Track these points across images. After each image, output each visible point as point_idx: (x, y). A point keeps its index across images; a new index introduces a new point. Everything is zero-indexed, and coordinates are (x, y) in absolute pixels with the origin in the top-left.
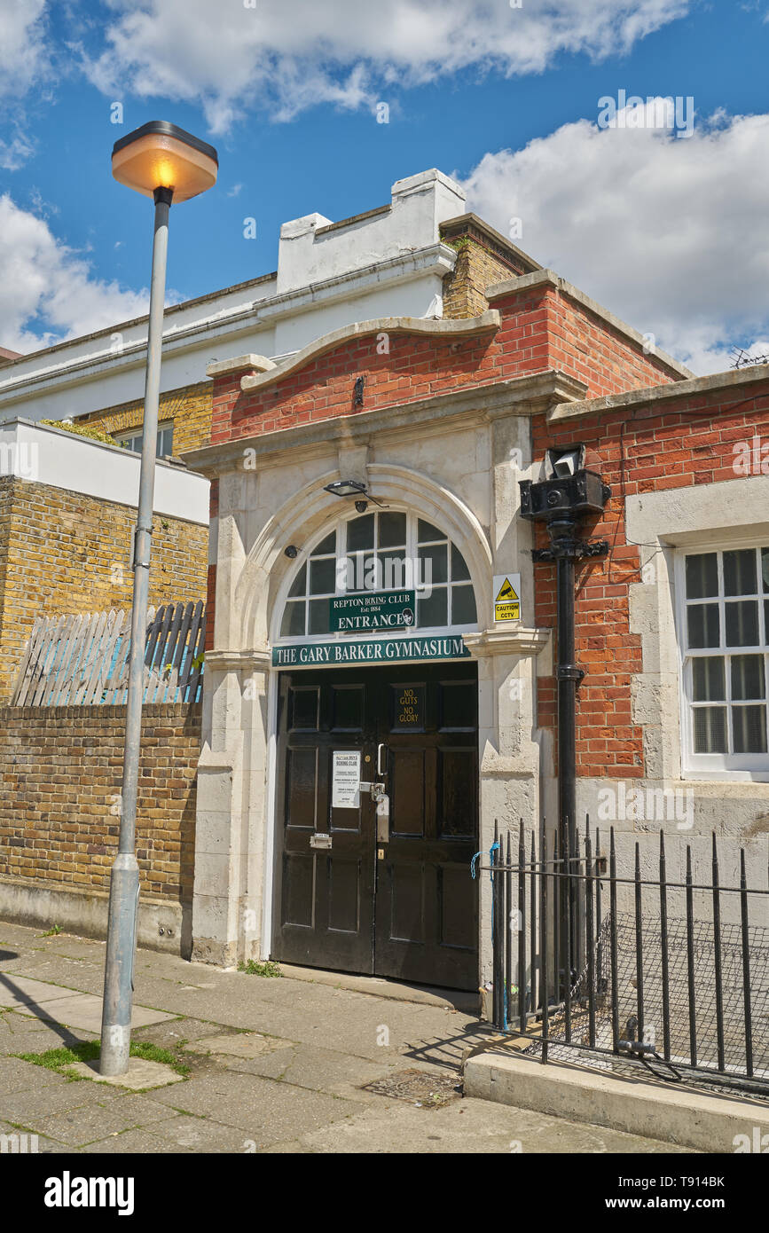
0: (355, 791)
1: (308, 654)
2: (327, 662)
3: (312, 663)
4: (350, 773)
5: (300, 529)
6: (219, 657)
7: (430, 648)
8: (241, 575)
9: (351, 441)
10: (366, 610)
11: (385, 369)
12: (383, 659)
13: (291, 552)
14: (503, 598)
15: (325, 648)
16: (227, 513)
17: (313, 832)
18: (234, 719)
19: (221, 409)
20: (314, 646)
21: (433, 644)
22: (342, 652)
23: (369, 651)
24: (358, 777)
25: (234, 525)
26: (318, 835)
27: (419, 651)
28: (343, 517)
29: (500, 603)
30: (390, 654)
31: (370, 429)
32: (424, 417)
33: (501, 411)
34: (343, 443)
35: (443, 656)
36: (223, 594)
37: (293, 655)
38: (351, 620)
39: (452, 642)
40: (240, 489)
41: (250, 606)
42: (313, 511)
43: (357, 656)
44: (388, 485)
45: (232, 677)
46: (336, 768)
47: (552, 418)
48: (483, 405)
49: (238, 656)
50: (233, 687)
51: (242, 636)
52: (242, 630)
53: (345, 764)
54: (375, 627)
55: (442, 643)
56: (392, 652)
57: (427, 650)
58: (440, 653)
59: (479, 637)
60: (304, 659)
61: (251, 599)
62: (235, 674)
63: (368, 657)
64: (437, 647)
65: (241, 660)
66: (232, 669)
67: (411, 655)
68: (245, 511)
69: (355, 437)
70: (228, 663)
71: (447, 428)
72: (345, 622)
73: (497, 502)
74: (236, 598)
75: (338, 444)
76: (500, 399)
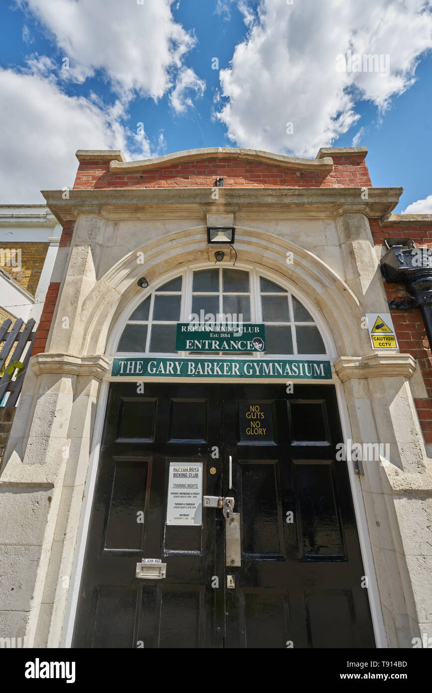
0: (196, 506)
1: (158, 366)
2: (178, 376)
3: (161, 375)
4: (190, 486)
5: (158, 265)
6: (57, 359)
7: (292, 370)
8: (93, 291)
9: (222, 208)
10: (216, 336)
11: (241, 177)
12: (241, 376)
13: (142, 282)
14: (377, 331)
15: (177, 363)
16: (83, 243)
17: (139, 557)
18: (61, 426)
19: (84, 179)
20: (165, 361)
21: (295, 366)
22: (196, 368)
23: (225, 368)
24: (200, 490)
25: (90, 252)
26: (147, 561)
27: (281, 371)
28: (191, 267)
29: (375, 334)
30: (249, 372)
31: (242, 201)
32: (292, 201)
33: (355, 207)
34: (214, 208)
35: (305, 376)
36: (69, 304)
37: (138, 367)
38: (200, 343)
39: (313, 366)
40: (99, 228)
41: (96, 319)
42: (174, 253)
43: (213, 371)
44: (249, 243)
45: (67, 383)
46: (172, 481)
47: (389, 220)
48: (342, 200)
49: (79, 362)
50: (66, 392)
51: (83, 344)
52: (84, 339)
53: (184, 476)
54: (224, 349)
55: (303, 366)
56: (251, 371)
57: (289, 371)
58: (302, 374)
59: (358, 361)
60: (152, 370)
61: (98, 313)
62: (70, 380)
63: (225, 373)
64: (298, 368)
65: (81, 366)
66: (68, 374)
67: (271, 374)
68: (101, 246)
69: (227, 205)
70: (66, 367)
71: (303, 214)
72: (193, 344)
73: (358, 264)
74: (83, 310)
75: (208, 208)
76: (356, 199)
